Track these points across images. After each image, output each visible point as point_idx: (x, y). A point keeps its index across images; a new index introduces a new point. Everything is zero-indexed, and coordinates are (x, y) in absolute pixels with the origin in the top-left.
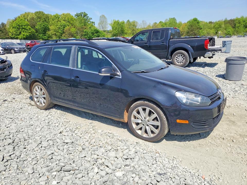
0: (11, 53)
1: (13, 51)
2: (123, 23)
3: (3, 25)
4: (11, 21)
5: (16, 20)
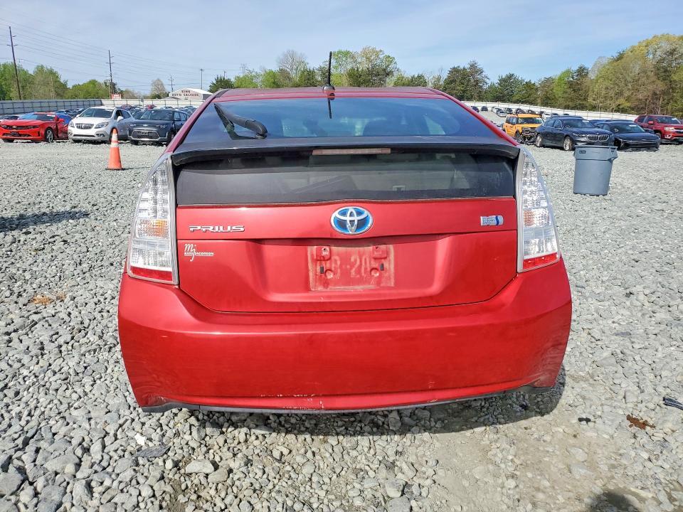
3: (582, 72)
4: (605, 61)
5: (621, 57)
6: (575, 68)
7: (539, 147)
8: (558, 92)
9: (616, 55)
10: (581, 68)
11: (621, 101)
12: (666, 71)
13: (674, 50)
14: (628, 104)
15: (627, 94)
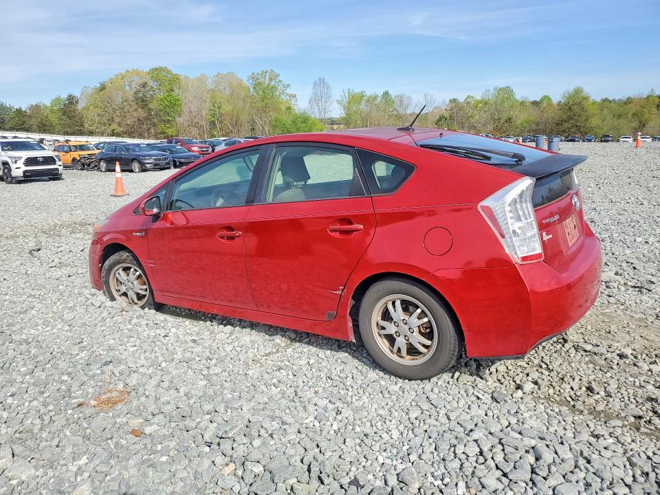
0: (131, 171)
1: (136, 166)
2: (376, 97)
3: (72, 100)
4: (90, 91)
5: (103, 88)
6: (64, 96)
7: (105, 172)
8: (54, 119)
9: (98, 85)
10: (70, 96)
11: (114, 126)
12: (143, 101)
13: (146, 83)
14: (121, 129)
15: (117, 120)
